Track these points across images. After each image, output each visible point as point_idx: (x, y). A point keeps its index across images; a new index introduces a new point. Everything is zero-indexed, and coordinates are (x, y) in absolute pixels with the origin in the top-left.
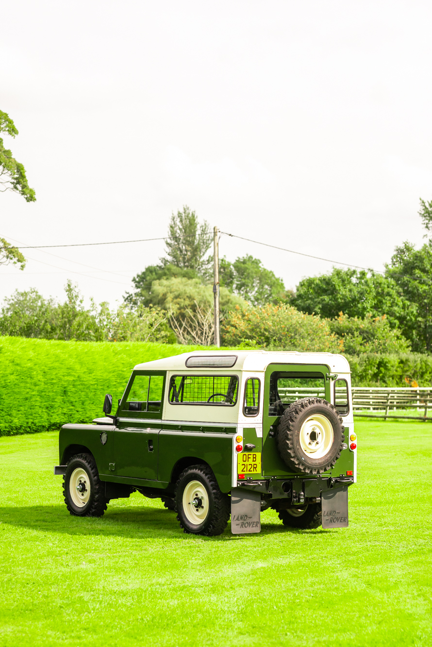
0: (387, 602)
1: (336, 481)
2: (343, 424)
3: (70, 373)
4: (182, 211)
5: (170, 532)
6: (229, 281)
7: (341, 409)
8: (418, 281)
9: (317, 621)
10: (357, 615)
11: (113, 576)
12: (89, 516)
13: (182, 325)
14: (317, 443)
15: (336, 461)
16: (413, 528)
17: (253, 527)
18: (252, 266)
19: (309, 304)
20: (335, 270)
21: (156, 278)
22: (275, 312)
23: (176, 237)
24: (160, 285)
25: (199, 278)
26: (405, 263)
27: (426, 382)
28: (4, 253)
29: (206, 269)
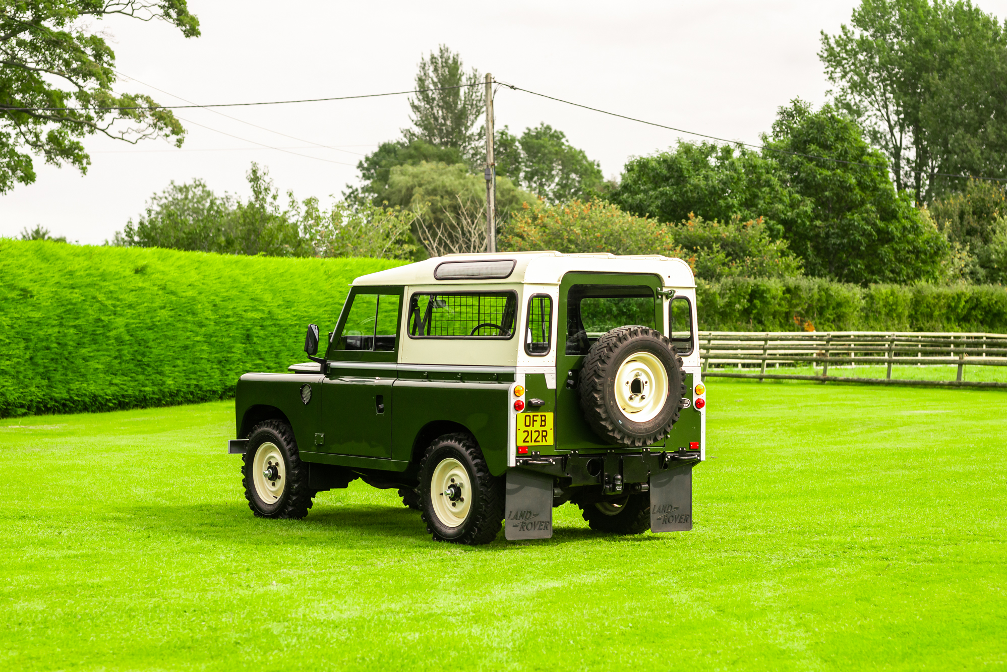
0: (747, 634)
1: (673, 458)
2: (683, 368)
3: (255, 306)
4: (437, 54)
5: (411, 540)
6: (514, 166)
7: (680, 345)
8: (814, 163)
9: (636, 660)
10: (700, 652)
11: (319, 601)
12: (283, 518)
13: (437, 234)
14: (643, 398)
15: (672, 426)
16: (795, 533)
17: (540, 529)
18: (550, 143)
19: (641, 200)
20: (681, 144)
21: (397, 162)
22: (585, 213)
23: (427, 96)
24: (403, 173)
25: (465, 162)
26: (795, 133)
27: (827, 324)
28: (150, 120)
29: (476, 149)
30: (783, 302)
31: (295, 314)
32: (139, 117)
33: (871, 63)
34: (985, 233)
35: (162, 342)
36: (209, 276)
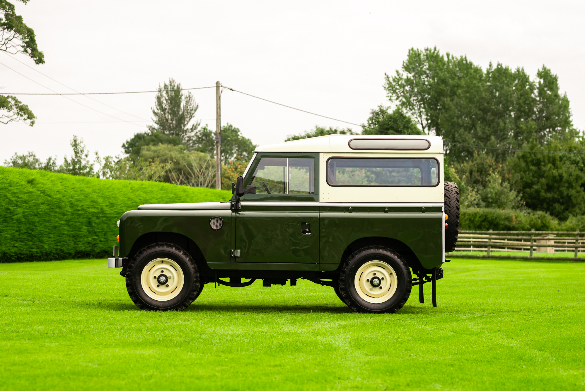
3: (94, 205)
4: (168, 83)
6: (211, 147)
18: (232, 134)
21: (145, 144)
23: (162, 107)
24: (148, 150)
25: (183, 145)
26: (380, 124)
28: (15, 110)
29: (189, 137)
31: (116, 210)
32: (9, 109)
33: (412, 92)
34: (484, 182)
35: (42, 224)
36: (68, 187)
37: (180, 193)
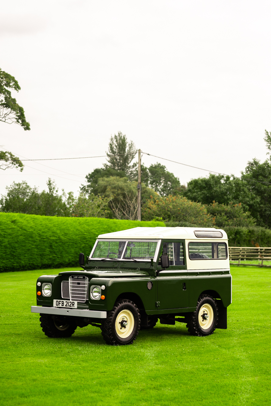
4: (117, 135)
8: (261, 183)
13: (118, 207)
18: (160, 170)
19: (195, 196)
20: (211, 175)
21: (101, 176)
22: (174, 200)
23: (113, 151)
24: (103, 180)
25: (127, 177)
26: (254, 172)
27: (264, 244)
28: (10, 161)
29: (132, 171)
30: (248, 236)
32: (7, 160)
35: (20, 248)
36: (38, 224)
37: (111, 225)
